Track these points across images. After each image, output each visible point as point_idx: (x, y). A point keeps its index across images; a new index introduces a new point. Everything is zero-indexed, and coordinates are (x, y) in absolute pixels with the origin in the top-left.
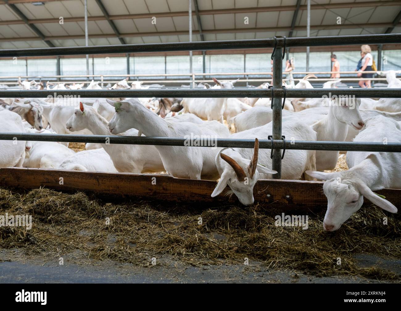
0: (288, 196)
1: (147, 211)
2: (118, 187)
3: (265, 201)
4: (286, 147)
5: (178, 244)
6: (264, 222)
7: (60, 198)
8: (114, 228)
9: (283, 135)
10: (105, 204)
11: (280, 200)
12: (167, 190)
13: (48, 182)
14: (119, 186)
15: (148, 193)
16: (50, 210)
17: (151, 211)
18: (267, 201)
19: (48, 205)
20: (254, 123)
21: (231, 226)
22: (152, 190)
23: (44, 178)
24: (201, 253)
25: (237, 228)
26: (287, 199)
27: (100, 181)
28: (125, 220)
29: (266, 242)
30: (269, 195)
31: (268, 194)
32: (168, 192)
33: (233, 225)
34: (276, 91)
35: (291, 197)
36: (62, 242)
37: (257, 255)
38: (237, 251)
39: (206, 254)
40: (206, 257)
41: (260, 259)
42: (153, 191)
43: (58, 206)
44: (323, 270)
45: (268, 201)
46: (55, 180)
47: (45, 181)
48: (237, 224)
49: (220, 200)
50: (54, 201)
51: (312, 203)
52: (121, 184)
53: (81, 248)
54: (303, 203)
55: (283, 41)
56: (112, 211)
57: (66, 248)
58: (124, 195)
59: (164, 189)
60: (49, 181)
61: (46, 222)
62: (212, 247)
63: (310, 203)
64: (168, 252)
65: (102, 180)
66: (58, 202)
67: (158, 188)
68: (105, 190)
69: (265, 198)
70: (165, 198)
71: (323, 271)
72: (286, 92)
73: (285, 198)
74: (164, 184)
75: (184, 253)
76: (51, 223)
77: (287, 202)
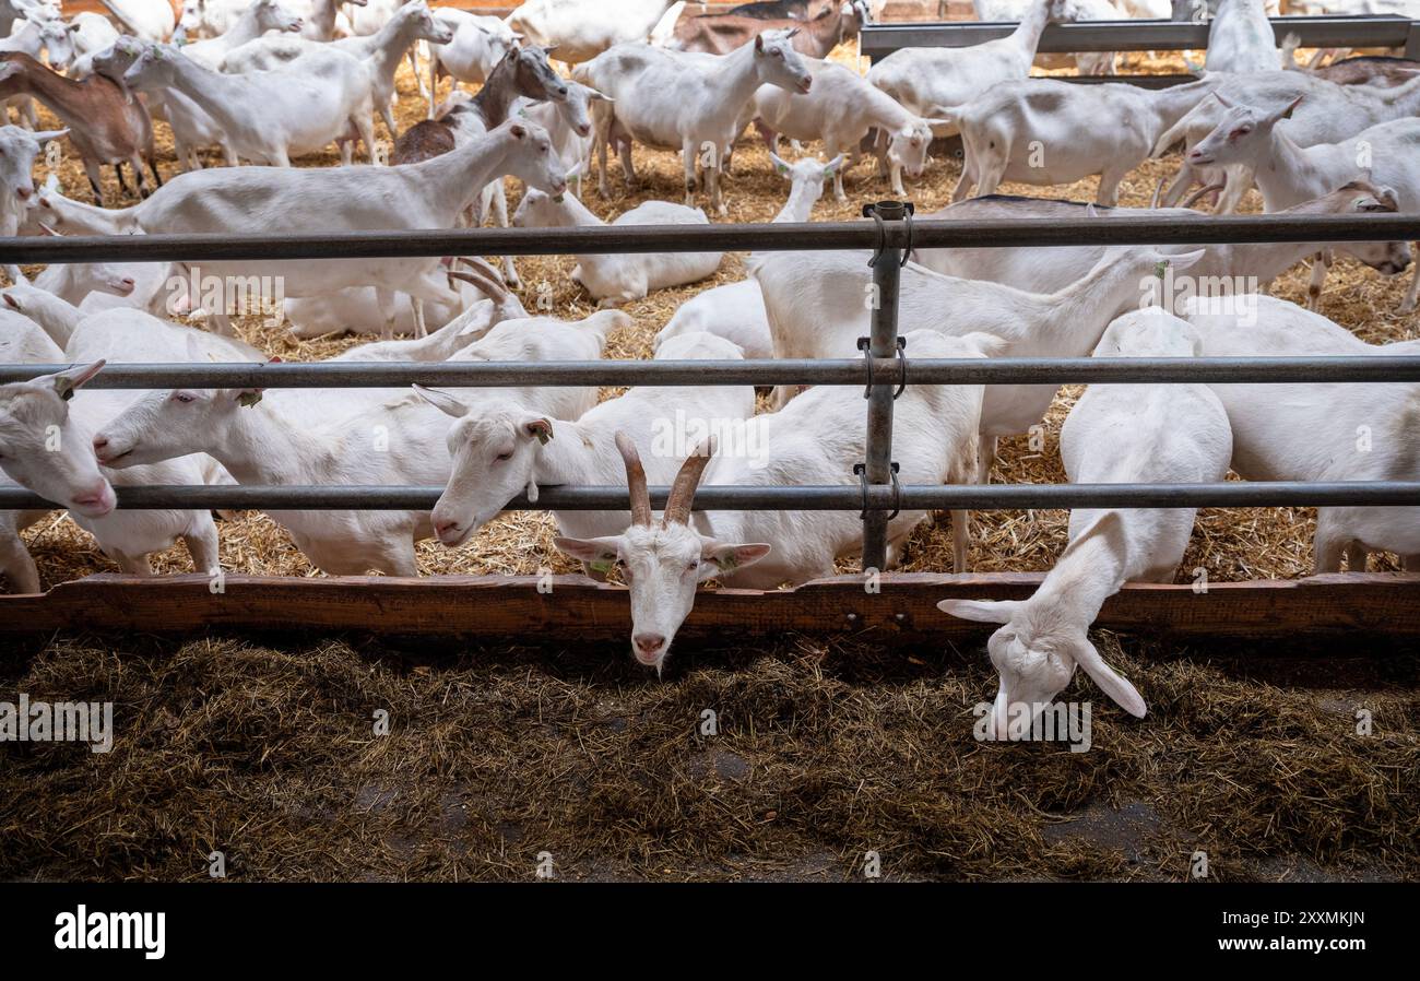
0: (900, 616)
1: (532, 685)
2: (441, 617)
3: (842, 628)
4: (901, 504)
5: (629, 823)
6: (839, 713)
7: (280, 686)
8: (453, 768)
9: (893, 460)
10: (411, 671)
11: (881, 625)
12: (581, 617)
13: (227, 614)
14: (444, 615)
15: (529, 626)
16: (258, 729)
17: (543, 682)
18: (848, 628)
19: (252, 719)
20: (815, 304)
21: (759, 725)
22: (540, 619)
23: (212, 604)
24: (690, 845)
25: (775, 727)
26: (899, 622)
27: (386, 605)
28: (478, 732)
29: (845, 795)
30: (852, 616)
31: (851, 612)
32: (586, 621)
33: (762, 721)
34: (878, 371)
35: (909, 617)
36: (322, 853)
37: (823, 834)
38: (776, 824)
39: (700, 846)
40: (702, 856)
41: (830, 844)
42: (543, 622)
43: (278, 716)
44: (970, 871)
45: (850, 629)
46: (247, 608)
47: (216, 611)
48: (771, 717)
49: (727, 633)
50: (264, 702)
51: (959, 627)
52: (451, 608)
53: (377, 867)
54: (937, 629)
55: (904, 234)
56: (434, 694)
57: (337, 873)
58: (462, 634)
59: (572, 615)
60: (228, 611)
61: (256, 771)
62: (714, 819)
63: (954, 628)
64: (606, 848)
65: (392, 603)
66: (275, 701)
67: (556, 614)
68: (405, 626)
69: (843, 623)
70: (579, 634)
71: (969, 874)
72: (907, 374)
73: (892, 618)
74: (572, 604)
75: (648, 853)
76: (272, 774)
77: (898, 628)
